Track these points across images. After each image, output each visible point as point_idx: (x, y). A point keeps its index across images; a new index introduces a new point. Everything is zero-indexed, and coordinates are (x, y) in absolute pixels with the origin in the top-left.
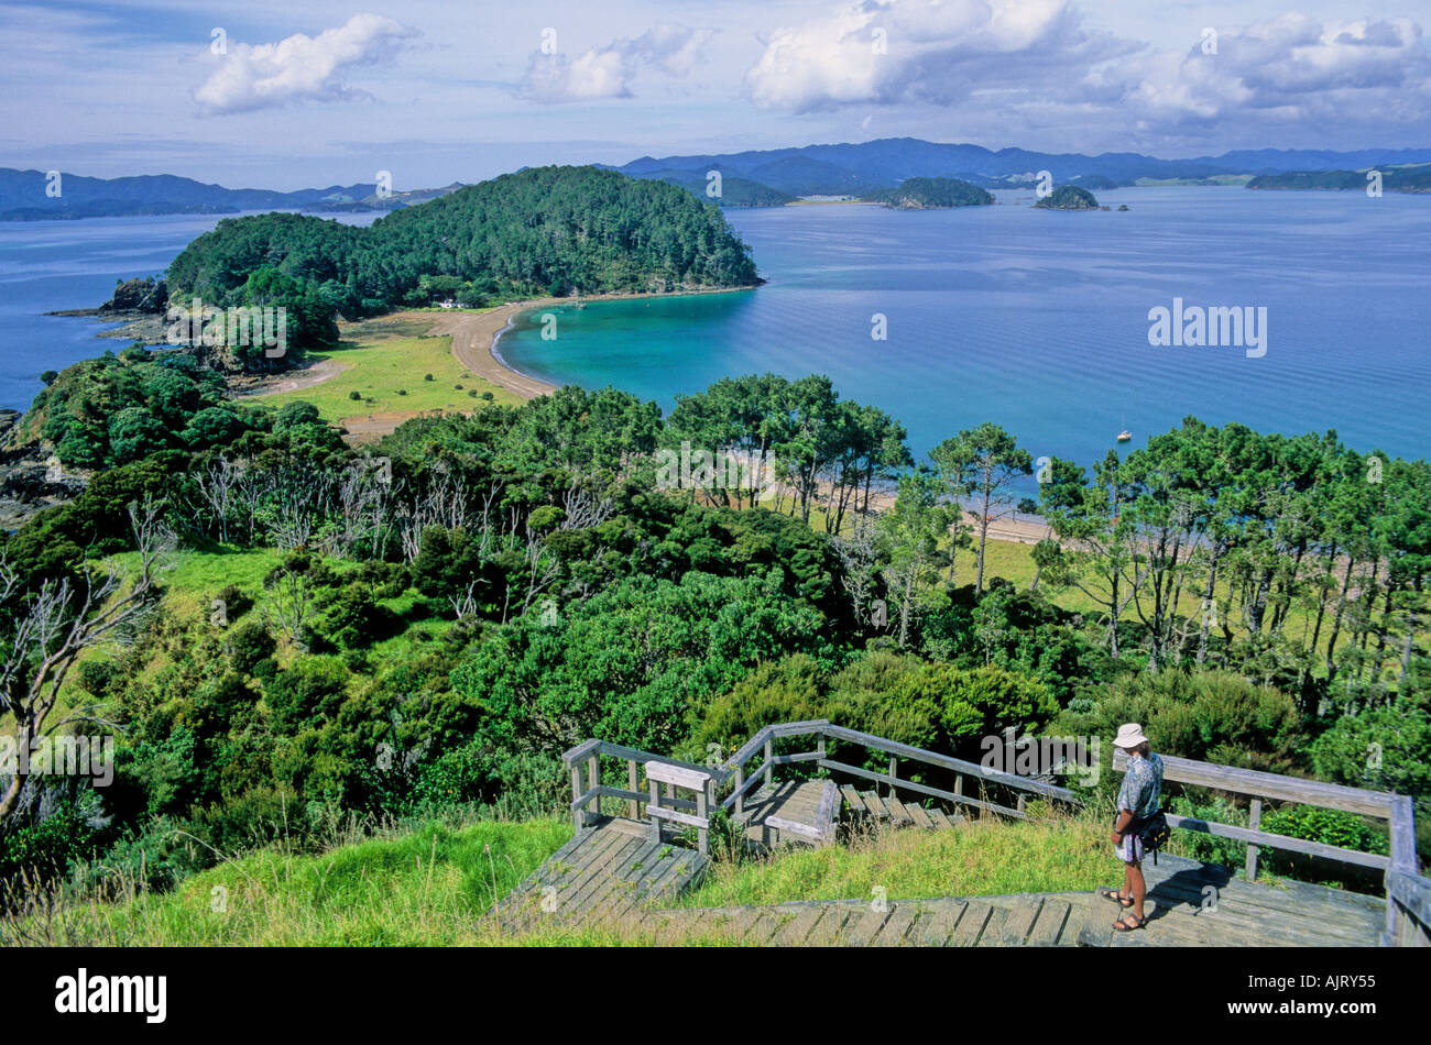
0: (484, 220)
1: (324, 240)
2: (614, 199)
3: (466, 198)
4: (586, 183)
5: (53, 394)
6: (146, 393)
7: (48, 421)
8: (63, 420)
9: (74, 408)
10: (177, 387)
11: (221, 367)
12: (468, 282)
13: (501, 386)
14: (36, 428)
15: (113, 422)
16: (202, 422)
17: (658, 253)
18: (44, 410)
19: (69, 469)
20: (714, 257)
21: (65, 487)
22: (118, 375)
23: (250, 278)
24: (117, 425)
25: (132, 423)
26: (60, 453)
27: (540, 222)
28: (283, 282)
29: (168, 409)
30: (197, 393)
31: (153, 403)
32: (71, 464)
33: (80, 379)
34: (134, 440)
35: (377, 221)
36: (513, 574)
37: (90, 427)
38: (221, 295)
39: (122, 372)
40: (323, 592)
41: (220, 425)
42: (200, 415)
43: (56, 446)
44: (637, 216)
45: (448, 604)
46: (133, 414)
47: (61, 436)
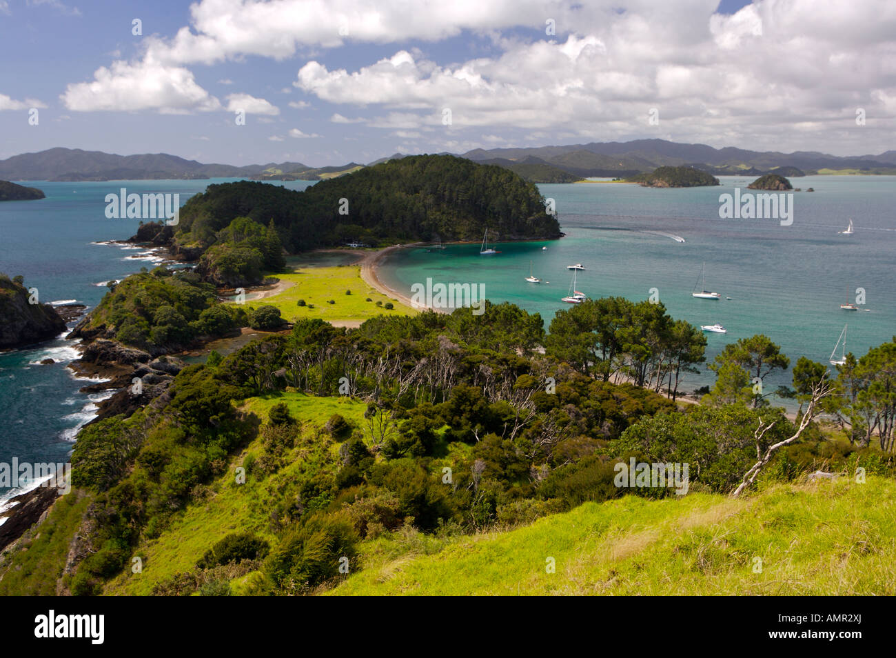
0: (378, 189)
1: (276, 201)
2: (466, 178)
3: (367, 175)
4: (447, 166)
5: (114, 296)
6: (172, 297)
7: (112, 313)
8: (123, 312)
9: (129, 305)
10: (192, 294)
11: (212, 281)
12: (368, 230)
13: (396, 300)
14: (103, 317)
15: (153, 315)
16: (207, 317)
17: (494, 214)
18: (108, 305)
19: (126, 344)
20: (532, 218)
21: (123, 356)
22: (155, 284)
23: (232, 223)
24: (155, 318)
25: (165, 317)
26: (120, 334)
27: (417, 191)
28: (252, 228)
29: (185, 308)
30: (204, 298)
31: (177, 304)
32: (127, 341)
33: (132, 287)
34: (166, 327)
35: (309, 188)
36: (505, 416)
37: (139, 318)
38: (209, 234)
39: (157, 283)
40: (402, 422)
41: (218, 320)
42: (205, 312)
43: (117, 329)
44: (481, 190)
45: (470, 433)
46: (166, 310)
47: (120, 323)
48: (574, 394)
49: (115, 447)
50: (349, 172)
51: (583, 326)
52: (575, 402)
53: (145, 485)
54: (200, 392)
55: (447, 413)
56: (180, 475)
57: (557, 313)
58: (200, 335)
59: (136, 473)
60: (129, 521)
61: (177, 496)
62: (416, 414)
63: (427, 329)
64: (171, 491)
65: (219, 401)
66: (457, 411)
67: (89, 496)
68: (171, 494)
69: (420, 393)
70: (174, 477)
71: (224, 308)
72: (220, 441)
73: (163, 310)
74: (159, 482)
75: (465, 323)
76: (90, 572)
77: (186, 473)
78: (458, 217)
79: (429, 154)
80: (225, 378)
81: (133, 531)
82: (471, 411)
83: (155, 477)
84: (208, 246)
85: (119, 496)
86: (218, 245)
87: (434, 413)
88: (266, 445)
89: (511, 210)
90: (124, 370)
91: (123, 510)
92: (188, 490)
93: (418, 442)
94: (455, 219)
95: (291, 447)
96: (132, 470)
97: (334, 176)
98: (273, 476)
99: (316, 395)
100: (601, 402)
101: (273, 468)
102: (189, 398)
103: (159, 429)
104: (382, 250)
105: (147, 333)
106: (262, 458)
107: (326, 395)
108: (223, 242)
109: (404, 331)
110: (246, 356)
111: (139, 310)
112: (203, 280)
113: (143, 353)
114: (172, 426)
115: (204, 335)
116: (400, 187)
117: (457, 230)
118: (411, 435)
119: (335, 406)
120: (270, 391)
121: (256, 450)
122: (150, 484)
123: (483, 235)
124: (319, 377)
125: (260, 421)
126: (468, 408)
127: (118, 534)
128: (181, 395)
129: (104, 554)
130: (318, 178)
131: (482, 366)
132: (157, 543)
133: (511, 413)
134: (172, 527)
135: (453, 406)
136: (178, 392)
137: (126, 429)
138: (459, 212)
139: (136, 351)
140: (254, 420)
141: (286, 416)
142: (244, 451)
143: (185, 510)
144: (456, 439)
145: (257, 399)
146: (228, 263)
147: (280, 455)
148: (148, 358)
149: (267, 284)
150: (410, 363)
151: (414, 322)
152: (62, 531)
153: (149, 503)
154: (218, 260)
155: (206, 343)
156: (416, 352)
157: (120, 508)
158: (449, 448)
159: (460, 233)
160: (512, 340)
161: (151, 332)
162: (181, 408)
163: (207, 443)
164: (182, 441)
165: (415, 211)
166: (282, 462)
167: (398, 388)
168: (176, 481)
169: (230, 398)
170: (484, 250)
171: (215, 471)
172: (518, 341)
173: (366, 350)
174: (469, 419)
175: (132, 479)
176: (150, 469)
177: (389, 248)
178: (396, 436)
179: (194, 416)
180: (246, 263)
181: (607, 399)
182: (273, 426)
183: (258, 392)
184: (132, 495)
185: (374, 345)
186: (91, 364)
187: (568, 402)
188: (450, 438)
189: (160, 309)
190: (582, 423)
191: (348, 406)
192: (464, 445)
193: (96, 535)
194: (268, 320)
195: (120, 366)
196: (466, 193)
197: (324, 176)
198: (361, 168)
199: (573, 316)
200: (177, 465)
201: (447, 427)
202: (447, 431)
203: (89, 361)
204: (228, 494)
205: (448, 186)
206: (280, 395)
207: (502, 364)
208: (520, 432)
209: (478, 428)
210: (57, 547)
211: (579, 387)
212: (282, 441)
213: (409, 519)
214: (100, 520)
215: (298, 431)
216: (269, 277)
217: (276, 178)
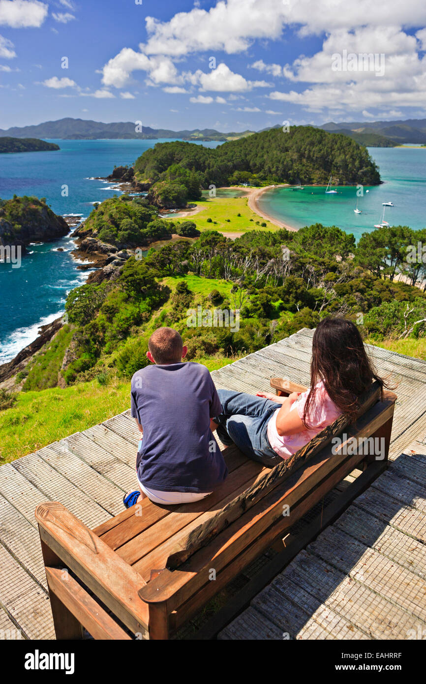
0: (263, 148)
1: (197, 155)
2: (320, 142)
3: (256, 138)
4: (308, 134)
5: (98, 212)
6: (131, 214)
7: (96, 222)
8: (102, 222)
9: (105, 217)
10: (143, 212)
11: (156, 205)
12: (255, 175)
13: (269, 221)
14: (91, 225)
15: (119, 224)
16: (151, 227)
17: (337, 167)
18: (94, 218)
19: (103, 241)
20: (362, 171)
21: (102, 248)
22: (121, 205)
23: (169, 169)
24: (121, 226)
25: (126, 226)
26: (100, 235)
27: (287, 150)
28: (181, 171)
29: (139, 221)
30: (150, 215)
31: (134, 218)
32: (105, 240)
33: (108, 206)
34: (127, 232)
35: (218, 147)
36: (318, 297)
37: (111, 226)
38: (155, 175)
39: (123, 205)
40: (252, 297)
41: (158, 229)
42: (151, 224)
43: (98, 232)
44: (329, 150)
45: (294, 306)
46: (127, 222)
47: (100, 228)
48: (362, 286)
49: (89, 301)
50: (245, 136)
51: (379, 244)
52: (362, 291)
53: (104, 324)
54: (136, 272)
55: (281, 293)
56: (124, 320)
57: (363, 235)
58: (147, 237)
59: (100, 317)
60: (95, 343)
61: (122, 331)
62: (262, 292)
63: (282, 241)
64: (118, 328)
65: (147, 278)
66: (288, 293)
67: (75, 328)
68: (119, 330)
69: (269, 279)
70: (120, 321)
71: (162, 222)
72: (147, 301)
73: (125, 222)
74: (112, 323)
75: (305, 238)
76: (75, 369)
77: (127, 319)
78: (313, 169)
79: (297, 126)
80: (151, 265)
81: (98, 350)
82: (296, 292)
83: (110, 320)
84: (154, 182)
85: (90, 329)
86: (160, 182)
87: (273, 292)
88: (173, 306)
89: (348, 165)
90: (102, 257)
91: (93, 337)
92: (128, 328)
93: (262, 309)
94: (311, 170)
95: (188, 307)
96: (98, 315)
97: (235, 139)
98: (176, 324)
99: (206, 278)
100: (380, 292)
101: (176, 319)
102: (131, 275)
103: (114, 292)
104: (262, 189)
105: (116, 235)
106: (170, 313)
107: (213, 278)
108: (163, 180)
109: (268, 241)
110: (165, 252)
111: (111, 221)
112: (151, 203)
113: (113, 247)
114: (121, 291)
115: (149, 237)
116: (276, 147)
117: (312, 177)
118: (258, 305)
119: (216, 285)
120: (178, 274)
121: (167, 308)
122: (107, 324)
123: (328, 180)
124: (209, 267)
125: (171, 291)
126: (294, 291)
127: (89, 351)
128: (126, 273)
129: (82, 361)
130: (226, 140)
131: (308, 266)
132: (110, 357)
133: (322, 296)
134: (119, 349)
135: (286, 289)
136: (124, 272)
137: (95, 291)
138: (314, 165)
139: (109, 246)
140: (167, 290)
141: (186, 289)
142: (161, 308)
143: (126, 339)
144: (285, 309)
145: (170, 278)
146: (166, 193)
147: (181, 312)
148: (116, 250)
149: (189, 208)
150: (265, 261)
151: (274, 236)
152: (62, 346)
153: (106, 335)
154: (160, 192)
155: (151, 243)
156: (268, 254)
157: (91, 336)
158: (281, 314)
159: (313, 179)
160: (334, 250)
161: (119, 235)
162: (125, 281)
163: (140, 302)
164: (126, 300)
165: (285, 163)
166: (182, 316)
167: (256, 276)
168: (122, 323)
169: (154, 277)
170: (329, 190)
171: (144, 319)
172: (337, 251)
173: (238, 252)
174: (295, 298)
175: (97, 320)
176: (108, 315)
177: (267, 187)
178: (249, 305)
179: (133, 286)
180: (176, 194)
181: (384, 291)
182: (178, 294)
183: (172, 274)
184: (98, 329)
185: (243, 249)
186: (83, 253)
187: (357, 291)
188: (282, 308)
189: (124, 221)
190: (364, 305)
191: (224, 285)
192: (290, 313)
193: (78, 350)
194: (188, 230)
195: (100, 255)
196: (319, 152)
197: (229, 139)
198: (253, 134)
199: (373, 237)
200: (122, 313)
201: (280, 301)
202: (281, 304)
203: (82, 250)
204: (150, 333)
205: (308, 147)
206: (184, 276)
207: (321, 265)
208: (324, 307)
209: (299, 303)
210: (59, 355)
211: (367, 282)
212: (183, 303)
213: (222, 350)
214: (80, 342)
215: (192, 298)
216: (191, 203)
217: (199, 139)
